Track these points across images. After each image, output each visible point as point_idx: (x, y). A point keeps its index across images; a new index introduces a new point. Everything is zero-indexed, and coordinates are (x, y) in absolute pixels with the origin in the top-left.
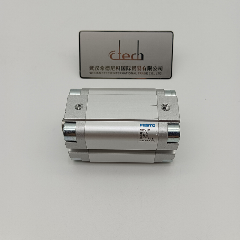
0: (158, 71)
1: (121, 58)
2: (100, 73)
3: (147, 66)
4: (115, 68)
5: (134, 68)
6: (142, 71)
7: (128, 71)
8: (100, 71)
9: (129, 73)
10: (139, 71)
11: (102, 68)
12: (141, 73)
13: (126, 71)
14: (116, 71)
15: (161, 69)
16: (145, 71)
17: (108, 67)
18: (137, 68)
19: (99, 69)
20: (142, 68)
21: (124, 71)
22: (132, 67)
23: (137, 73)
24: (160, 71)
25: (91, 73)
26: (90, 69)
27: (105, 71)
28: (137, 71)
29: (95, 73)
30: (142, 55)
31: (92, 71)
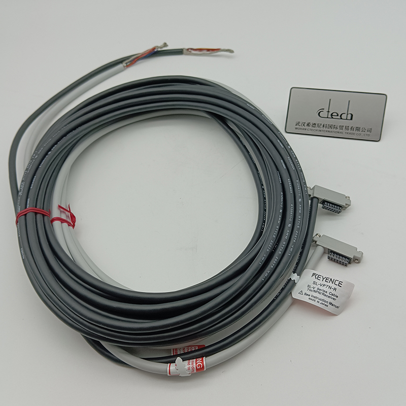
0: (366, 133)
1: (330, 116)
2: (305, 129)
3: (355, 126)
4: (322, 126)
5: (341, 127)
6: (349, 131)
7: (335, 130)
8: (306, 127)
9: (335, 132)
10: (347, 131)
11: (308, 125)
12: (348, 133)
13: (332, 130)
14: (322, 129)
15: (370, 131)
16: (352, 132)
17: (315, 124)
18: (344, 128)
19: (305, 125)
20: (350, 128)
21: (330, 130)
22: (340, 126)
23: (344, 133)
24: (369, 133)
25: (296, 128)
26: (296, 125)
27: (311, 127)
28: (344, 131)
29: (301, 129)
30: (352, 115)
31: (298, 126)
